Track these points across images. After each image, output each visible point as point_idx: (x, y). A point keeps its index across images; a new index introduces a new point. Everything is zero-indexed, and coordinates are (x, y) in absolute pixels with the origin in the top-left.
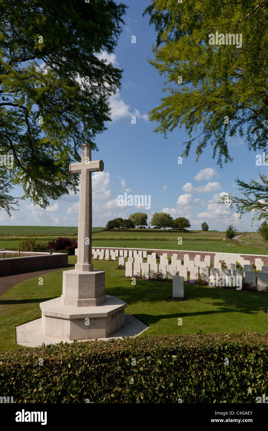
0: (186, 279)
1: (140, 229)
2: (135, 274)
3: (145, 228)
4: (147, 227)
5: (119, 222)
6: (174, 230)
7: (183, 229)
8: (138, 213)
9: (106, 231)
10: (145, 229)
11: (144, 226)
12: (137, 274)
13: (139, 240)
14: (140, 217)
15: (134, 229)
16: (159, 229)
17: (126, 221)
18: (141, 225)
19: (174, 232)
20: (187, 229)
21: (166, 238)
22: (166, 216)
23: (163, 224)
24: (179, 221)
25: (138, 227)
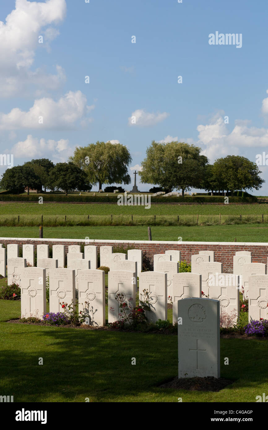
0: (235, 322)
1: (107, 194)
2: (55, 309)
3: (121, 190)
5: (40, 170)
6: (212, 196)
7: (241, 193)
8: (100, 145)
12: (62, 310)
13: (101, 225)
14: (105, 157)
15: (86, 194)
16: (167, 191)
17: (62, 167)
18: (111, 181)
19: (212, 201)
21: (184, 217)
23: (177, 179)
24: (228, 168)
25: (100, 188)
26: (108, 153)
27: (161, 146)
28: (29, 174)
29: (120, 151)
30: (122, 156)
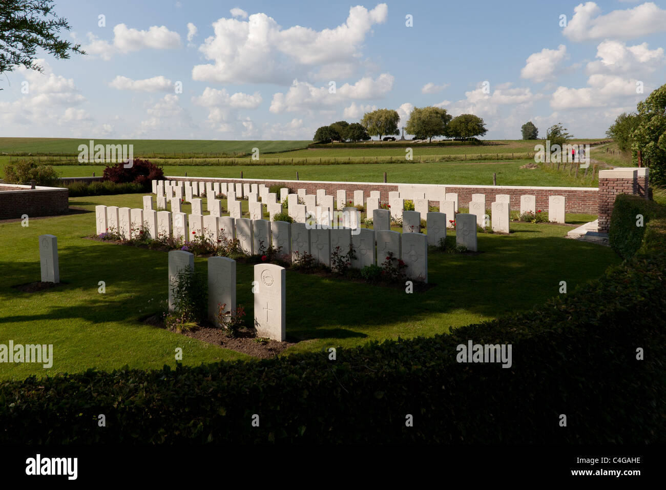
1: (385, 142)
3: (394, 139)
4: (398, 138)
5: (338, 129)
7: (471, 139)
8: (380, 111)
9: (313, 147)
10: (393, 142)
11: (391, 136)
14: (383, 119)
15: (366, 143)
16: (422, 139)
17: (352, 126)
18: (387, 134)
20: (479, 138)
22: (437, 113)
23: (426, 131)
24: (461, 122)
25: (380, 138)
26: (385, 115)
27: (420, 110)
28: (331, 131)
29: (393, 115)
30: (394, 118)
